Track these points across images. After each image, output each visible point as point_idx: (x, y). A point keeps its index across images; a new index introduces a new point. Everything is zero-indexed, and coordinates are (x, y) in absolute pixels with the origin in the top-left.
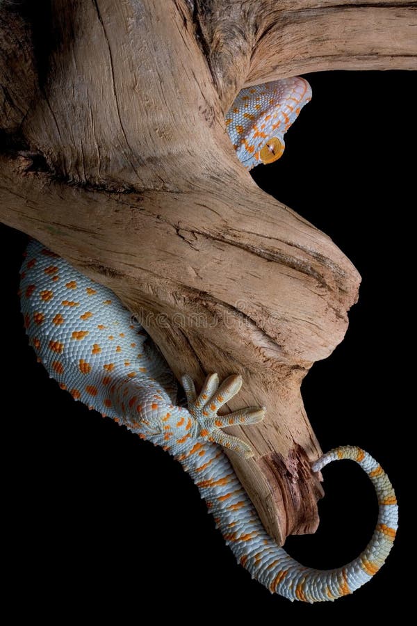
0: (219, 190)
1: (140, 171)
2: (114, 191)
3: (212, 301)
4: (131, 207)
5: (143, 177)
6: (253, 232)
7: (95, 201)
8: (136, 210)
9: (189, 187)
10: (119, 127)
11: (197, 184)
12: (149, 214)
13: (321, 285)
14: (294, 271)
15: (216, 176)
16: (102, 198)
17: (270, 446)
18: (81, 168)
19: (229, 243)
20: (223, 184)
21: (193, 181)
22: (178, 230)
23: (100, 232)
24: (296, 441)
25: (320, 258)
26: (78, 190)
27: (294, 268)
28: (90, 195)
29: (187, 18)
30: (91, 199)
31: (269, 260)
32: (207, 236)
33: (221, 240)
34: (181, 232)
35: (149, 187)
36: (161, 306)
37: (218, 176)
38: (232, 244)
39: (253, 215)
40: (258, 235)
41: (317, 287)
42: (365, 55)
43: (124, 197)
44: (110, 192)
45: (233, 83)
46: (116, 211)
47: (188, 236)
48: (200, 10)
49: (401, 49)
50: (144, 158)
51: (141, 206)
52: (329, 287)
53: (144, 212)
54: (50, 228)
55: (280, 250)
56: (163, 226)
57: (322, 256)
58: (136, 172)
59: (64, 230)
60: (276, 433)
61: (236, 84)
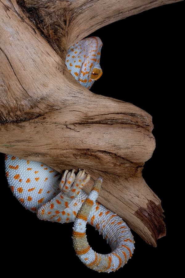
0: (78, 101)
1: (39, 105)
2: (30, 119)
3: (93, 152)
4: (41, 123)
5: (42, 108)
6: (100, 114)
7: (23, 126)
8: (44, 124)
9: (64, 105)
10: (23, 90)
11: (67, 102)
12: (50, 123)
13: (138, 127)
14: (124, 125)
15: (74, 95)
16: (26, 124)
17: (138, 205)
18: (11, 114)
19: (91, 123)
20: (79, 98)
21: (65, 101)
22: (67, 126)
23: (31, 139)
24: (148, 199)
25: (132, 115)
26: (14, 124)
27: (123, 124)
28: (20, 124)
29: (34, 28)
30: (21, 126)
31: (112, 124)
32: (80, 124)
33: (87, 123)
34: (68, 126)
35: (46, 111)
36: (69, 162)
37: (75, 95)
38: (93, 123)
39: (97, 107)
40: (102, 115)
41: (137, 128)
42: (116, 15)
43: (36, 120)
44: (29, 120)
45: (64, 51)
46: (35, 127)
47: (72, 127)
48: (38, 22)
49: (132, 7)
50: (39, 99)
51: (46, 121)
52: (141, 126)
53: (48, 123)
54: (6, 145)
55: (114, 118)
56: (59, 126)
57: (133, 113)
58: (37, 106)
59: (13, 144)
60: (138, 199)
61: (66, 51)
